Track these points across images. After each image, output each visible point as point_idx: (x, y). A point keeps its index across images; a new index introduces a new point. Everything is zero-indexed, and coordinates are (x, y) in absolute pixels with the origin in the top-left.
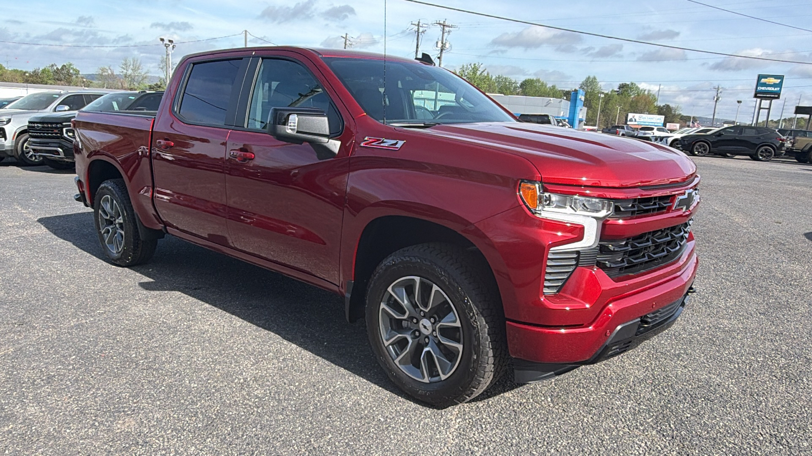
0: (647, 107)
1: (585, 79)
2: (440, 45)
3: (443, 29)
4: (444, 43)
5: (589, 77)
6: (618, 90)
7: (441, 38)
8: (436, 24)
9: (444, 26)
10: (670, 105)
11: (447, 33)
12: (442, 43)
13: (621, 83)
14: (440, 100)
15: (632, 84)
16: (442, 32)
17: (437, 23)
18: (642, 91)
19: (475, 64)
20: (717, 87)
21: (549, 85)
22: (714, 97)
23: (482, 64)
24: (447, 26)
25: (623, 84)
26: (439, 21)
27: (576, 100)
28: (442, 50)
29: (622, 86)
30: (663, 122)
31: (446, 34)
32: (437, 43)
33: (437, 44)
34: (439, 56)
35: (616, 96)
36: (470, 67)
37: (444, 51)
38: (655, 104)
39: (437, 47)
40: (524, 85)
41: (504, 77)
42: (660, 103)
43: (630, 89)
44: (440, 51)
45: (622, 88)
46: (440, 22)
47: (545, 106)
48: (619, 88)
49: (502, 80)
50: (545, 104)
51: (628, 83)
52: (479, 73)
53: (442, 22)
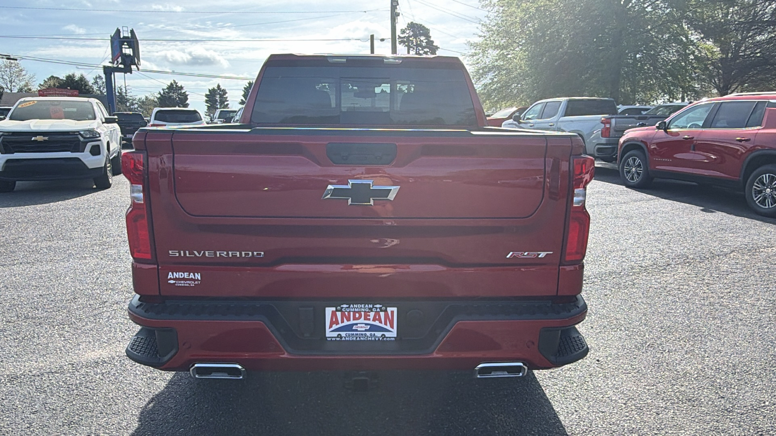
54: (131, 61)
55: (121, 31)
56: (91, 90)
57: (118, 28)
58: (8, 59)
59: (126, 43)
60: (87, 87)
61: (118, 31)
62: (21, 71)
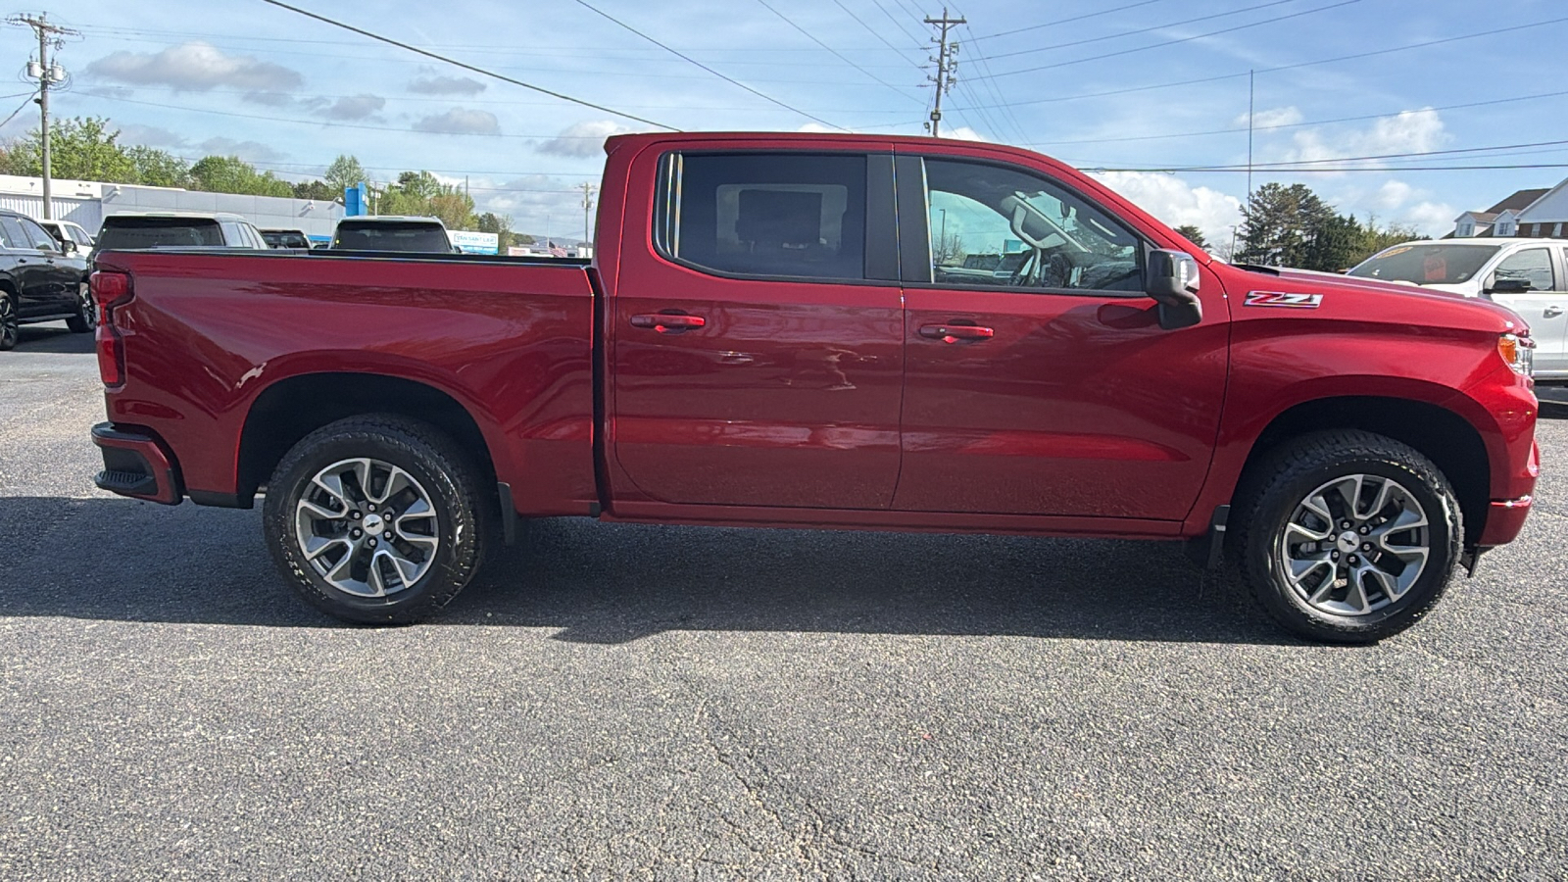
0: (460, 217)
1: (334, 162)
2: (38, 71)
3: (42, 35)
4: (48, 66)
5: (342, 159)
6: (399, 185)
7: (37, 54)
8: (19, 22)
9: (42, 27)
10: (494, 215)
11: (53, 46)
12: (43, 67)
13: (403, 172)
14: (56, 199)
15: (424, 174)
16: (39, 42)
17: (23, 20)
18: (445, 187)
19: (89, 120)
20: (584, 185)
21: (260, 172)
22: (583, 202)
23: (107, 120)
24: (50, 29)
25: (406, 174)
26: (29, 15)
27: (357, 204)
28: (44, 84)
29: (406, 178)
30: (497, 246)
31: (50, 50)
32: (30, 66)
33: (29, 70)
34: (39, 96)
35: (400, 195)
36: (77, 123)
37: (49, 86)
38: (474, 212)
39: (30, 74)
40: (201, 169)
41: (153, 149)
42: (479, 212)
43: (423, 183)
44: (40, 85)
45: (406, 180)
46: (32, 18)
47: (301, 215)
48: (401, 182)
49: (149, 157)
50: (301, 212)
51: (417, 173)
52: (102, 139)
53: (35, 18)
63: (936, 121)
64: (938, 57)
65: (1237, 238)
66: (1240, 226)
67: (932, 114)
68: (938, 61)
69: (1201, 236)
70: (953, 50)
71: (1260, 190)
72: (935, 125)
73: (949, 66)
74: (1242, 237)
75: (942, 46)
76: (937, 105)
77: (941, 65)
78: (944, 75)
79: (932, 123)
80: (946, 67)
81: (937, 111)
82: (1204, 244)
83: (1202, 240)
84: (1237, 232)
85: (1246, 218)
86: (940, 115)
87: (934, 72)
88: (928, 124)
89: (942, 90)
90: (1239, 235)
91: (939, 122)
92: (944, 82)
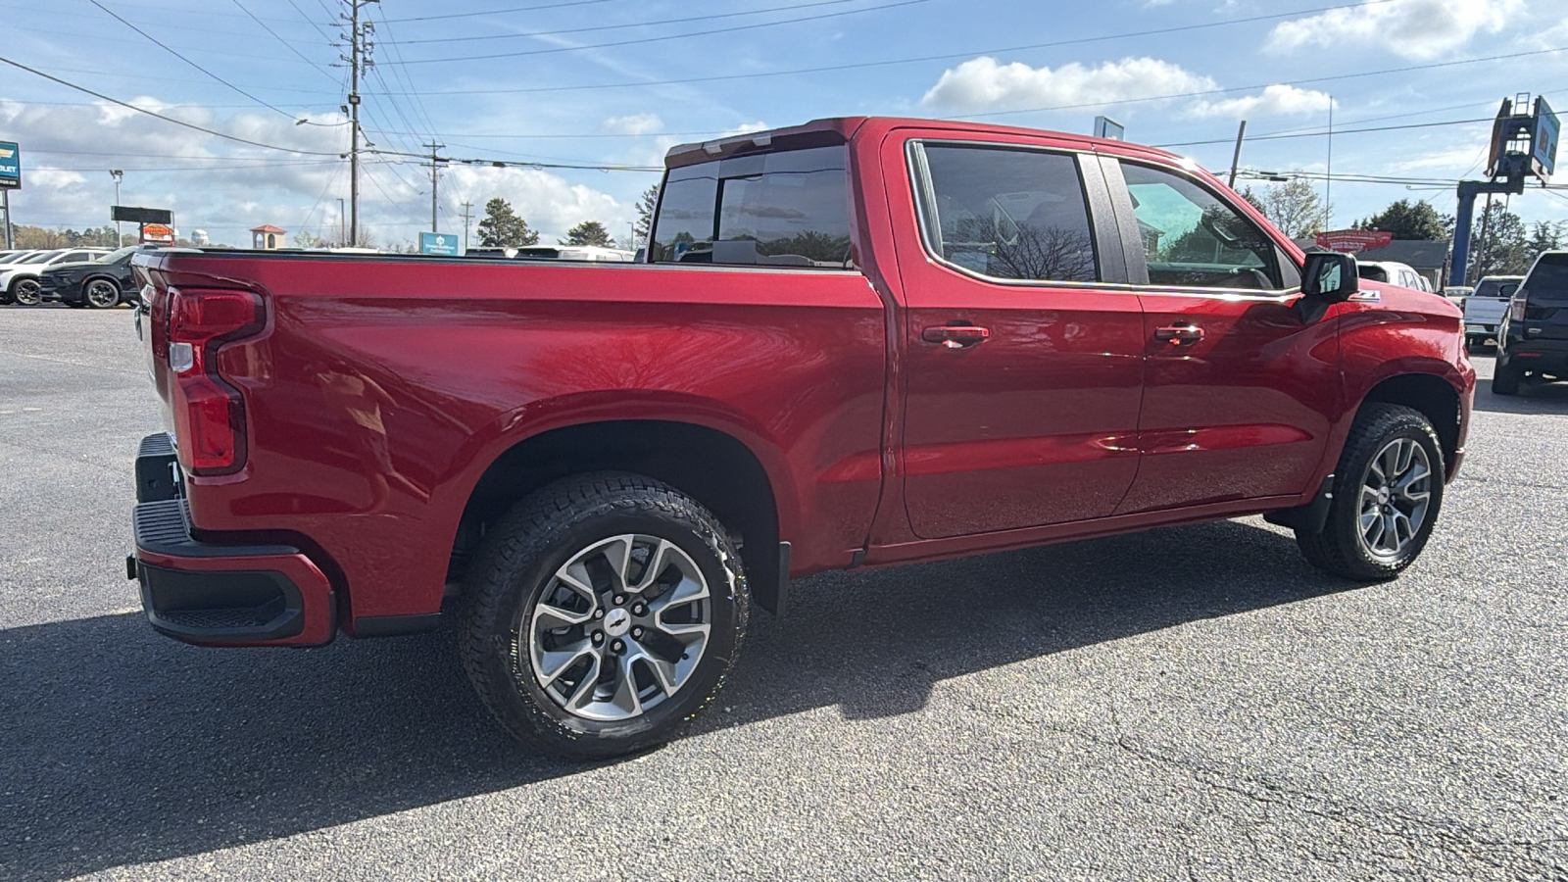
54: (1521, 168)
55: (1513, 103)
56: (1432, 231)
57: (1505, 99)
58: (1273, 179)
59: (1523, 129)
60: (1426, 227)
61: (1507, 105)
62: (1312, 199)
63: (354, 104)
64: (351, 36)
65: (635, 233)
66: (638, 223)
67: (350, 97)
68: (352, 40)
69: (605, 231)
70: (367, 29)
71: (652, 189)
72: (355, 109)
73: (364, 46)
74: (640, 233)
75: (355, 24)
76: (355, 87)
77: (355, 44)
78: (360, 56)
79: (350, 107)
80: (361, 48)
81: (354, 93)
82: (608, 239)
83: (606, 236)
84: (635, 228)
85: (642, 216)
86: (359, 98)
87: (348, 52)
88: (346, 107)
89: (359, 73)
90: (637, 231)
91: (358, 106)
92: (360, 63)
